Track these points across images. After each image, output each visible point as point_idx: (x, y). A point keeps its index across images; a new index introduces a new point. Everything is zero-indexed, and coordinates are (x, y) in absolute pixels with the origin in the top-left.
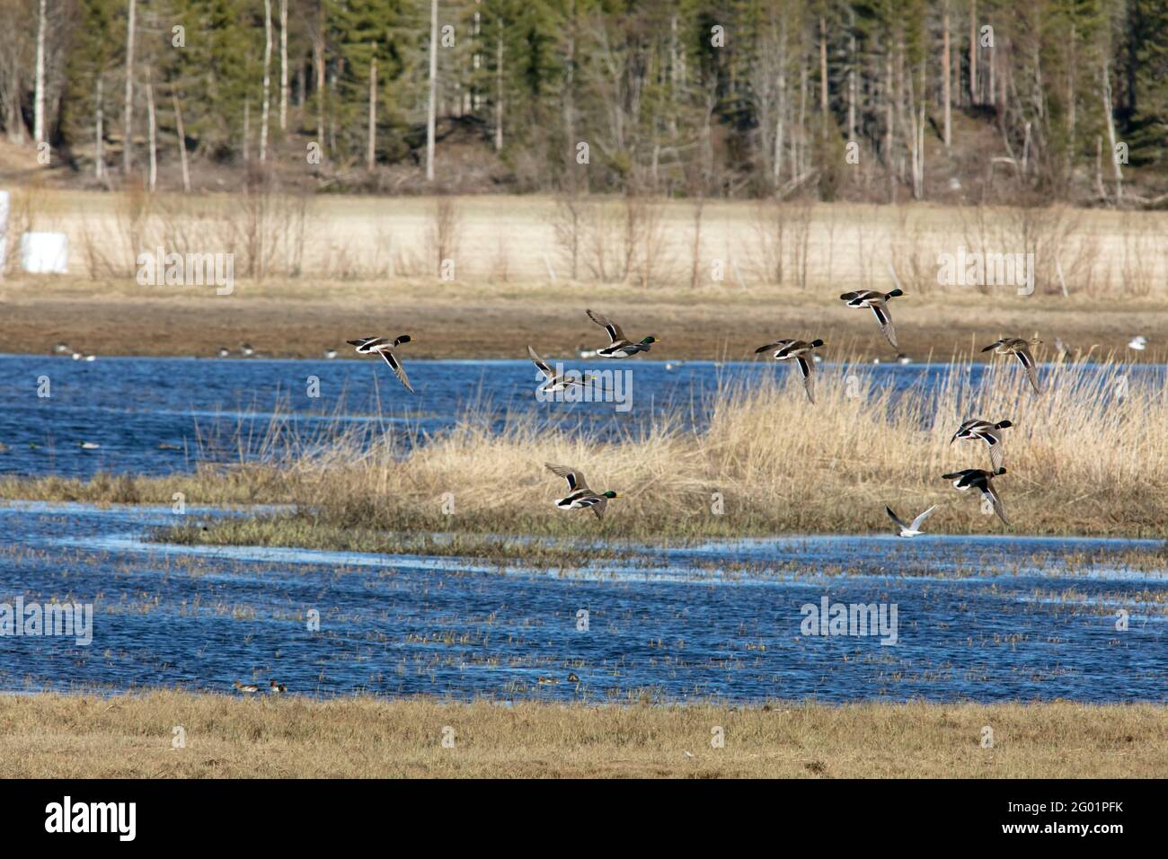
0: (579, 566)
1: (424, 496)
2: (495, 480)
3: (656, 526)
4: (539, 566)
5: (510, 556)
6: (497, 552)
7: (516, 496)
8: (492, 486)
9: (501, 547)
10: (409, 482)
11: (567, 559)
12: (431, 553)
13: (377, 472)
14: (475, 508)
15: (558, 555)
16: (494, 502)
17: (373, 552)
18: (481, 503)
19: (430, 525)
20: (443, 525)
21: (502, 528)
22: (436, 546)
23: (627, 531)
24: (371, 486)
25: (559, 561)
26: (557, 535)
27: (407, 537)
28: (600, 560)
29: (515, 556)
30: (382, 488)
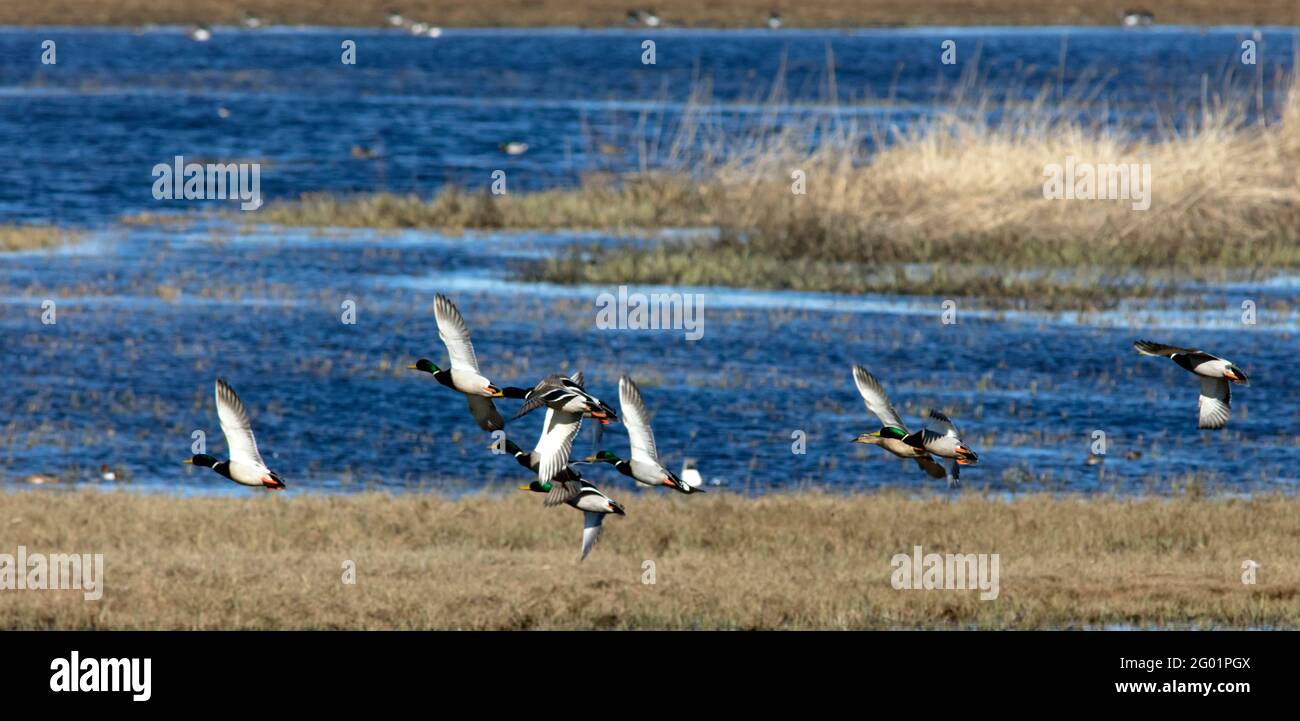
0: (1105, 308)
1: (893, 215)
2: (991, 192)
3: (1209, 253)
4: (1050, 308)
5: (1011, 295)
6: (993, 290)
7: (1018, 213)
8: (987, 200)
9: (998, 284)
10: (873, 195)
11: (1088, 298)
12: (905, 292)
13: (829, 183)
14: (963, 231)
15: (1076, 293)
16: (988, 221)
17: (823, 291)
18: (971, 224)
19: (901, 255)
20: (918, 253)
21: (1000, 257)
22: (909, 283)
23: (1170, 259)
24: (820, 202)
25: (1078, 301)
26: (1075, 265)
27: (870, 271)
28: (1133, 300)
29: (1019, 293)
30: (837, 204)
